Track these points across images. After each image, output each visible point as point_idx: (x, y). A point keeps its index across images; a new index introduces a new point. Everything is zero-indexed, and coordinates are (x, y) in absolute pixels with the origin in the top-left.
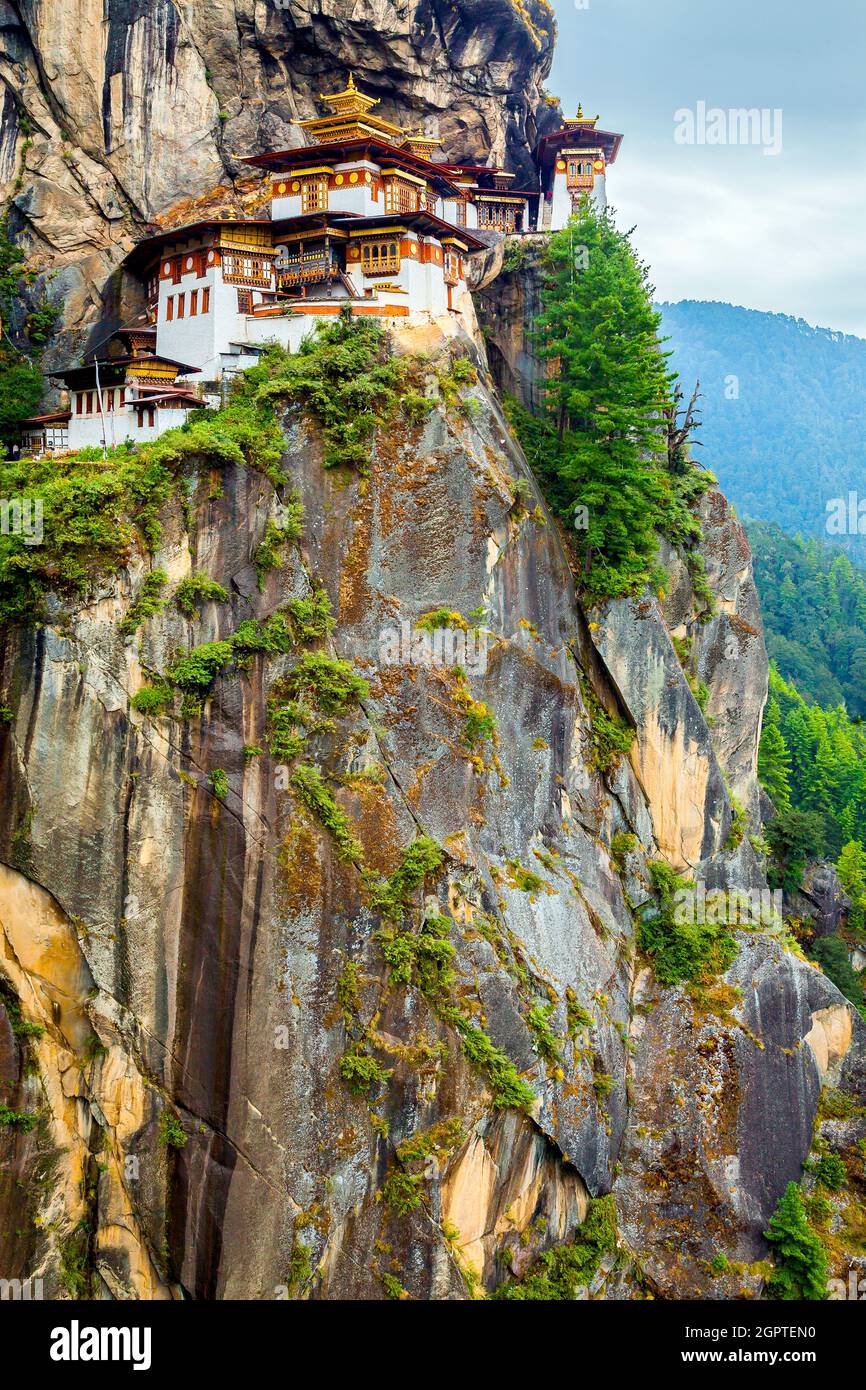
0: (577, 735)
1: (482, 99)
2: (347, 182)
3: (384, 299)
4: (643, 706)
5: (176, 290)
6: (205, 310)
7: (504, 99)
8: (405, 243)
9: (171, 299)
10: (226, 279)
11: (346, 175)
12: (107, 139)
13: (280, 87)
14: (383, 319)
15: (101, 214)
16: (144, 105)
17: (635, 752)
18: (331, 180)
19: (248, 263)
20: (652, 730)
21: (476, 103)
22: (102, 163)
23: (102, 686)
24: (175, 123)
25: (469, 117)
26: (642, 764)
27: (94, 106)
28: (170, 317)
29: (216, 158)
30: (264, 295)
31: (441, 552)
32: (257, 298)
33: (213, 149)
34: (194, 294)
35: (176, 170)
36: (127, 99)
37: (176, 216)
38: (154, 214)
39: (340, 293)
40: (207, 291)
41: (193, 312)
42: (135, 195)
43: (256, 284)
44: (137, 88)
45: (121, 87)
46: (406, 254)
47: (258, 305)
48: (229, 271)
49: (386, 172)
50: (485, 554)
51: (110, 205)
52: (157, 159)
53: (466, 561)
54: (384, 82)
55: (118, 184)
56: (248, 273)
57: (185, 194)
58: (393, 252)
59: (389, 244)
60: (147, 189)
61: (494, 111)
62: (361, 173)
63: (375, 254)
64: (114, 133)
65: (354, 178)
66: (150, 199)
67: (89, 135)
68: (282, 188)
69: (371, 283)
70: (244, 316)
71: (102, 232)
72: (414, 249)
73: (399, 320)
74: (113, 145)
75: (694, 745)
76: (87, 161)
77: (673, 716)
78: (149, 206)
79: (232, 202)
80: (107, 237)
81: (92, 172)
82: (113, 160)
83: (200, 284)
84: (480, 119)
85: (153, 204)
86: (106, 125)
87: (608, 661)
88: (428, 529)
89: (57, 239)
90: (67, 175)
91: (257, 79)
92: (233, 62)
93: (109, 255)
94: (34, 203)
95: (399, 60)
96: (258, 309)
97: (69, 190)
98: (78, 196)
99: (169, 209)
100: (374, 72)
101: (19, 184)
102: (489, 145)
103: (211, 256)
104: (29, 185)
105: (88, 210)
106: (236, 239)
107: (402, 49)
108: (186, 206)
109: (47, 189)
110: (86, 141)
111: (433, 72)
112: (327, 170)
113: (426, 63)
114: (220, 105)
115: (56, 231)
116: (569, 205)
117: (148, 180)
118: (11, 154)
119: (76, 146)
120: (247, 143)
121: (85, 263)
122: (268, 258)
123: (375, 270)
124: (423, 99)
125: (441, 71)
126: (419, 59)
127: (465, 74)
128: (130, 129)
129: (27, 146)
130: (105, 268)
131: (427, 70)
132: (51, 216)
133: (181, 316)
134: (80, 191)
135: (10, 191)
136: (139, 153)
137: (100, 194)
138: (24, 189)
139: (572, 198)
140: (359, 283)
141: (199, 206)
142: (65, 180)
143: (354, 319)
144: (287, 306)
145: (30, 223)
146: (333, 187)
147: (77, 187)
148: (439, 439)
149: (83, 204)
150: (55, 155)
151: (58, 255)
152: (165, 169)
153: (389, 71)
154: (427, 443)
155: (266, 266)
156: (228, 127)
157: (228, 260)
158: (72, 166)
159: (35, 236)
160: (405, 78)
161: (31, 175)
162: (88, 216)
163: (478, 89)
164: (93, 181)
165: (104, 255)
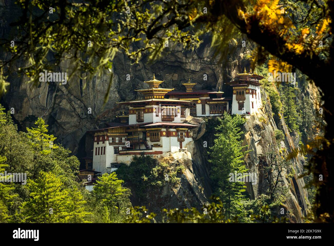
2: (149, 111)
3: (155, 149)
5: (98, 146)
6: (104, 154)
8: (162, 132)
9: (96, 148)
10: (110, 144)
11: (148, 109)
12: (81, 93)
13: (140, 70)
14: (154, 155)
15: (79, 116)
18: (144, 110)
19: (117, 139)
21: (211, 67)
22: (80, 100)
24: (103, 86)
27: (77, 84)
28: (96, 154)
29: (117, 96)
30: (123, 147)
32: (120, 149)
33: (116, 93)
34: (102, 148)
36: (87, 79)
37: (105, 115)
38: (97, 115)
39: (143, 147)
40: (105, 147)
41: (102, 154)
43: (120, 144)
46: (162, 135)
47: (121, 151)
48: (111, 142)
51: (82, 114)
52: (97, 98)
54: (176, 64)
56: (117, 141)
57: (107, 108)
58: (158, 135)
59: (157, 132)
61: (218, 69)
62: (152, 109)
63: (153, 135)
64: (83, 91)
66: (95, 111)
67: (76, 92)
68: (132, 112)
69: (153, 143)
70: (115, 155)
71: (79, 123)
72: (165, 133)
73: (159, 156)
74: (84, 94)
76: (75, 99)
79: (124, 108)
80: (81, 124)
82: (84, 99)
83: (103, 145)
84: (213, 72)
85: (97, 112)
86: (81, 88)
89: (65, 126)
90: (69, 105)
91: (130, 69)
92: (123, 65)
93: (82, 130)
94: (57, 115)
95: (179, 58)
96: (120, 152)
97: (69, 110)
98: (72, 112)
99: (102, 113)
100: (172, 62)
101: (53, 109)
102: (217, 81)
103: (106, 138)
104: (56, 109)
105: (75, 116)
106: (113, 132)
107: (180, 55)
108: (109, 112)
109: (62, 110)
110: (75, 94)
111: (193, 60)
112: (142, 108)
113: (189, 58)
114: (119, 79)
115: (65, 123)
116: (237, 105)
117: (95, 105)
118: (51, 99)
119: (72, 95)
120: (129, 89)
121: (74, 133)
122: (124, 136)
123: (153, 140)
124: (190, 69)
125: (196, 60)
126: (186, 57)
127: (205, 59)
128: (89, 90)
129: (56, 96)
130: (81, 134)
131: (190, 60)
132: (63, 119)
133: (99, 154)
134: (73, 110)
135: (50, 111)
136: (91, 97)
137: (79, 111)
138: (55, 110)
139: (239, 103)
140: (150, 143)
141: (112, 111)
142: (68, 107)
143: (145, 156)
144: (127, 152)
145: (57, 121)
146: (145, 112)
147: (72, 108)
148: (168, 192)
149: (73, 114)
150: (65, 99)
151: (65, 131)
152: (100, 101)
153: (176, 61)
154: (165, 192)
155: (123, 138)
156: (121, 85)
157: (111, 139)
158: (70, 101)
159: (58, 125)
160: (182, 63)
161: (57, 105)
162: (75, 118)
163: (211, 63)
164: (77, 106)
165: (80, 130)
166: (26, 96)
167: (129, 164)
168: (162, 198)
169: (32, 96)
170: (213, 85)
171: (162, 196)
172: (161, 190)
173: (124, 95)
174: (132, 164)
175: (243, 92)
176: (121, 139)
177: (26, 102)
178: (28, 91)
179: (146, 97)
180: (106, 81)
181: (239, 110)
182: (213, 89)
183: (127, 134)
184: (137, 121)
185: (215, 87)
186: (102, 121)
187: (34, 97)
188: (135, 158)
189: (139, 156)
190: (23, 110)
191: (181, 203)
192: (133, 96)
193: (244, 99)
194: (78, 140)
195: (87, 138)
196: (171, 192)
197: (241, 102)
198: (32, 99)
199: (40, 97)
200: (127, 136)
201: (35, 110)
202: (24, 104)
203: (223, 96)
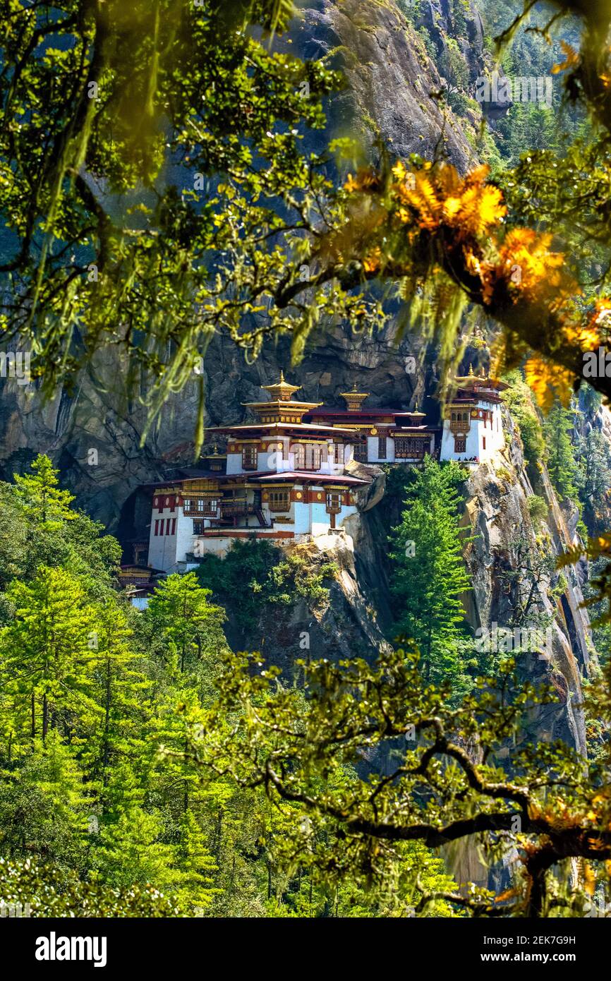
1: (405, 358)
2: (268, 449)
3: (278, 528)
5: (160, 517)
6: (173, 533)
8: (294, 493)
9: (157, 521)
10: (186, 514)
11: (268, 443)
12: (130, 406)
14: (276, 540)
15: (124, 454)
18: (259, 445)
19: (201, 503)
21: (401, 361)
22: (126, 420)
25: (398, 370)
27: (122, 385)
28: (156, 534)
29: (205, 413)
30: (212, 521)
32: (207, 524)
33: (202, 408)
34: (169, 520)
35: (176, 424)
36: (143, 378)
37: (176, 453)
38: (160, 453)
39: (254, 522)
40: (174, 520)
41: (168, 534)
43: (207, 515)
46: (294, 499)
47: (208, 528)
48: (187, 508)
51: (131, 449)
52: (163, 417)
54: (329, 352)
55: (137, 433)
56: (201, 509)
57: (182, 439)
58: (286, 498)
59: (283, 493)
60: (156, 438)
63: (276, 499)
64: (134, 401)
66: (158, 443)
67: (118, 402)
68: (233, 448)
69: (275, 515)
70: (196, 536)
71: (124, 467)
72: (299, 496)
73: (286, 541)
74: (134, 409)
76: (117, 418)
78: (157, 448)
79: (218, 441)
80: (128, 471)
81: (119, 428)
82: (134, 418)
83: (172, 516)
84: (404, 372)
85: (160, 446)
89: (93, 473)
90: (103, 430)
91: (233, 360)
92: (218, 350)
93: (128, 482)
94: (79, 449)
95: (335, 340)
96: (206, 531)
97: (104, 439)
98: (110, 444)
99: (171, 449)
101: (70, 436)
103: (177, 500)
104: (77, 437)
105: (115, 452)
106: (193, 488)
107: (337, 334)
108: (185, 446)
109: (89, 438)
110: (116, 406)
111: (363, 345)
112: (255, 441)
113: (356, 341)
114: (209, 379)
115: (93, 468)
116: (453, 441)
117: (157, 431)
118: (67, 416)
119: (110, 409)
120: (228, 401)
121: (112, 489)
122: (215, 498)
123: (276, 508)
124: (356, 364)
125: (370, 344)
126: (350, 339)
127: (389, 344)
128: (145, 399)
129: (77, 409)
130: (125, 491)
131: (358, 345)
133: (162, 534)
134: (112, 440)
135: (64, 440)
137: (123, 442)
138: (74, 440)
139: (455, 437)
140: (268, 515)
141: (193, 446)
142: (101, 433)
143: (258, 540)
144: (221, 531)
145: (77, 463)
146: (260, 450)
147: (109, 436)
148: (303, 616)
149: (112, 448)
150: (95, 416)
151: (94, 484)
152: (169, 424)
153: (330, 346)
154: (296, 618)
155: (214, 503)
156: (213, 392)
157: (187, 502)
159: (79, 471)
160: (342, 350)
161: (79, 429)
162: (115, 456)
164: (119, 433)
165: (125, 482)
166: (16, 408)
167: (223, 556)
168: (290, 628)
169: (27, 409)
170: (403, 398)
171: (290, 625)
172: (288, 613)
173: (218, 414)
174: (230, 556)
175: (465, 415)
176: (210, 504)
177: (15, 421)
178: (20, 398)
179: (264, 419)
181: (456, 451)
182: (404, 406)
183: (222, 494)
184: (244, 467)
185: (407, 402)
186: (169, 465)
187: (33, 412)
188: (236, 545)
189: (244, 540)
190: (8, 435)
191: (328, 641)
192: (238, 416)
193: (468, 430)
194: (120, 503)
195: (138, 500)
196: (309, 616)
197: (460, 435)
198: (27, 415)
199: (45, 412)
200: (221, 498)
201: (33, 439)
202: (11, 425)
203: (423, 421)
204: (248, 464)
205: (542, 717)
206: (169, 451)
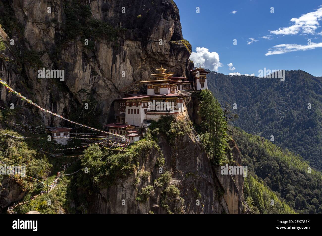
0: (214, 193)
1: (181, 64)
2: (164, 87)
4: (226, 186)
5: (130, 108)
6: (138, 113)
7: (185, 64)
8: (177, 100)
9: (129, 110)
10: (142, 108)
12: (111, 76)
13: (144, 64)
14: (174, 115)
15: (110, 90)
16: (119, 70)
17: (225, 196)
18: (160, 86)
19: (146, 104)
20: (228, 191)
22: (110, 80)
23: (129, 197)
25: (179, 67)
26: (226, 198)
27: (109, 70)
28: (129, 113)
29: (132, 78)
31: (189, 161)
33: (132, 77)
34: (135, 110)
35: (125, 81)
36: (116, 68)
38: (120, 89)
40: (138, 110)
41: (135, 113)
42: (116, 86)
44: (118, 66)
45: (114, 66)
48: (143, 106)
49: (171, 85)
50: (197, 160)
51: (112, 88)
52: (121, 79)
53: (193, 162)
55: (113, 84)
56: (146, 106)
57: (126, 85)
60: (119, 85)
61: (183, 66)
62: (167, 85)
64: (113, 75)
65: (165, 86)
68: (150, 87)
70: (145, 114)
71: (110, 93)
72: (179, 101)
73: (177, 115)
74: (113, 77)
75: (236, 193)
76: (107, 80)
77: (232, 188)
78: (119, 88)
81: (108, 83)
82: (112, 80)
83: (137, 108)
84: (180, 68)
86: (111, 74)
87: (219, 178)
88: (186, 157)
89: (101, 95)
90: (103, 83)
91: (140, 63)
94: (97, 89)
95: (167, 58)
98: (106, 87)
100: (162, 61)
101: (94, 85)
102: (183, 72)
103: (139, 103)
104: (96, 85)
105: (108, 89)
107: (167, 57)
108: (126, 87)
109: (99, 86)
110: (107, 76)
114: (133, 69)
115: (101, 94)
116: (200, 85)
117: (119, 83)
118: (92, 79)
119: (105, 77)
120: (138, 75)
121: (107, 100)
124: (171, 65)
126: (170, 58)
127: (178, 60)
128: (116, 74)
129: (95, 78)
130: (111, 101)
131: (171, 60)
132: (100, 91)
133: (132, 113)
134: (106, 86)
135: (92, 86)
136: (118, 78)
137: (110, 86)
139: (201, 84)
141: (129, 87)
142: (103, 84)
143: (169, 115)
144: (155, 113)
145: (96, 93)
146: (161, 88)
147: (105, 85)
148: (187, 139)
149: (106, 88)
150: (101, 79)
151: (101, 98)
152: (123, 81)
153: (164, 60)
154: (185, 140)
156: (134, 72)
157: (143, 104)
158: (104, 81)
160: (167, 61)
161: (96, 83)
162: (107, 91)
163: (180, 62)
164: (109, 84)
165: (111, 98)
166: (77, 77)
167: (157, 120)
169: (81, 77)
171: (183, 142)
172: (183, 138)
174: (160, 121)
175: (204, 78)
177: (77, 81)
178: (79, 74)
180: (126, 69)
181: (202, 87)
184: (155, 92)
187: (82, 78)
188: (162, 117)
189: (164, 115)
190: (75, 85)
191: (195, 146)
193: (204, 82)
194: (110, 104)
196: (189, 138)
198: (80, 79)
199: (86, 78)
201: (83, 86)
202: (76, 82)
204: (157, 92)
205: (235, 157)
206: (123, 89)
